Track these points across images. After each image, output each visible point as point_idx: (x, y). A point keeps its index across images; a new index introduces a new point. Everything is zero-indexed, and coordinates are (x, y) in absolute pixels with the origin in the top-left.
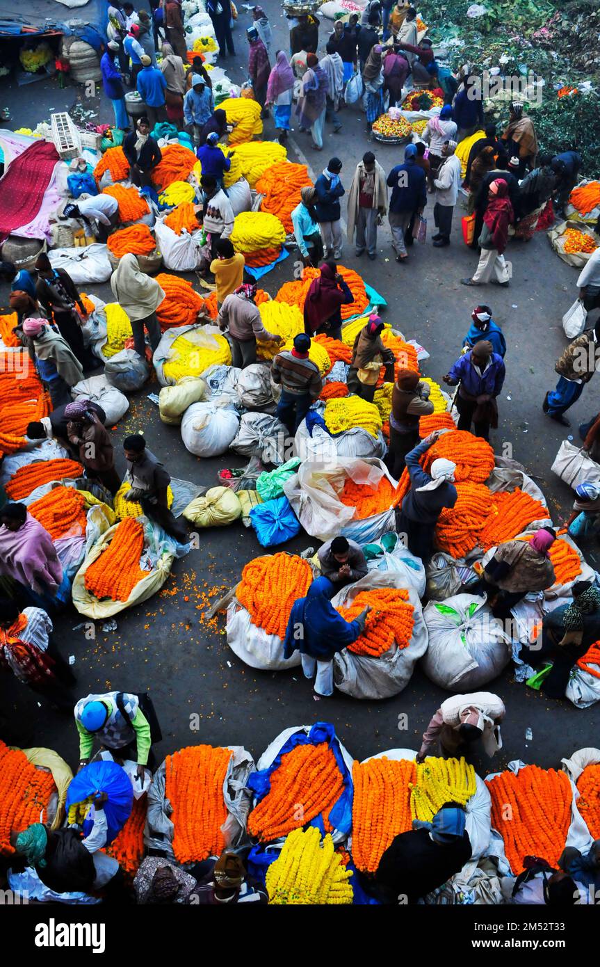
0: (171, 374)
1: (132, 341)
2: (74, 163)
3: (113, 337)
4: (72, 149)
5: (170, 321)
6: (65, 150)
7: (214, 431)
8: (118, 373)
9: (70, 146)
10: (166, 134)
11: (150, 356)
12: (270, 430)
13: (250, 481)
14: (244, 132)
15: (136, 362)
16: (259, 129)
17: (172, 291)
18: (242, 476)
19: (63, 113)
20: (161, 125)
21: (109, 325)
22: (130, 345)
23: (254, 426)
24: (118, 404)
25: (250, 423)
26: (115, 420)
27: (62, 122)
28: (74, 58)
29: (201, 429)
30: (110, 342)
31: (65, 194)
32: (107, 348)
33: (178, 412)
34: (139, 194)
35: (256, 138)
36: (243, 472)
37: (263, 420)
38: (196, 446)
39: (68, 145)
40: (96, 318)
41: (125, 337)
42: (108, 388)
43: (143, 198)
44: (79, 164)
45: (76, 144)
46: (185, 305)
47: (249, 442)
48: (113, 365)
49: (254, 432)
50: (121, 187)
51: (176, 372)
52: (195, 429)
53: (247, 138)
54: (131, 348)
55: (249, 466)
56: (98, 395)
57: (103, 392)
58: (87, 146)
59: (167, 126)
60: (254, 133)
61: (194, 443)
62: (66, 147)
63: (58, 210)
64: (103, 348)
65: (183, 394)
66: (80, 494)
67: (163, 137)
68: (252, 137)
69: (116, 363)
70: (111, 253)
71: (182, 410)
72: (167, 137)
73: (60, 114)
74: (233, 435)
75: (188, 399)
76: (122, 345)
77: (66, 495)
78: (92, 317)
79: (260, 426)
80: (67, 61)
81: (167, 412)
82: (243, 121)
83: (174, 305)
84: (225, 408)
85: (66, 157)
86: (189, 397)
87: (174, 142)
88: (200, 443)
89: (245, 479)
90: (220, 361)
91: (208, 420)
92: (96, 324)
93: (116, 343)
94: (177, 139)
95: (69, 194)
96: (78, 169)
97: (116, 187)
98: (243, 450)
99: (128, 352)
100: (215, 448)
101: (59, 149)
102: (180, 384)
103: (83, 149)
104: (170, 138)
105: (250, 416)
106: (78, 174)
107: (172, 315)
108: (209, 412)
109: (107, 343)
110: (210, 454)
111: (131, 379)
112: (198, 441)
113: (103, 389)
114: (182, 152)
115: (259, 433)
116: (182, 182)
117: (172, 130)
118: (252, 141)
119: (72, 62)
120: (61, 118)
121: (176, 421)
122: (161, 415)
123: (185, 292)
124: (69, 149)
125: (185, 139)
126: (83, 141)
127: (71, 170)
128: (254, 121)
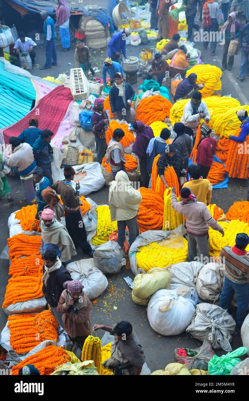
0: (143, 264)
1: (115, 235)
2: (83, 103)
3: (100, 231)
4: (83, 93)
5: (145, 223)
6: (78, 94)
7: (175, 314)
8: (103, 259)
9: (82, 92)
10: (151, 88)
11: (127, 248)
12: (221, 319)
13: (202, 362)
14: (208, 89)
15: (118, 252)
16: (219, 88)
17: (149, 200)
18: (196, 356)
19: (79, 69)
20: (148, 81)
21: (99, 221)
22: (113, 238)
23: (208, 315)
24: (101, 283)
25: (205, 312)
26: (96, 296)
27: (77, 75)
28: (88, 31)
29: (166, 311)
30: (98, 234)
31: (75, 124)
32: (95, 238)
33: (147, 295)
34: (129, 128)
35: (215, 94)
36: (196, 353)
37: (215, 310)
38: (159, 325)
39: (80, 90)
40: (90, 216)
41: (110, 232)
42: (95, 269)
43: (131, 131)
44: (87, 104)
45: (86, 90)
46: (158, 212)
47: (203, 328)
48: (101, 252)
49: (208, 320)
50: (116, 122)
51: (147, 263)
52: (160, 310)
53: (209, 93)
54: (114, 240)
55: (202, 348)
56: (86, 274)
57: (90, 272)
58: (93, 92)
59: (153, 82)
60: (215, 89)
61: (158, 322)
62: (79, 92)
63: (70, 135)
64: (93, 238)
65: (153, 281)
66: (66, 354)
67: (150, 89)
68: (213, 92)
69: (103, 251)
70: (104, 169)
71: (151, 293)
72: (152, 90)
73: (77, 69)
74: (190, 319)
75: (156, 285)
76: (107, 238)
77: (57, 353)
78: (88, 214)
79: (212, 315)
80: (83, 32)
81: (138, 294)
82: (208, 81)
83: (150, 211)
84: (185, 296)
85: (78, 99)
86: (157, 283)
87: (156, 93)
88: (163, 323)
89: (198, 359)
90: (182, 258)
91: (171, 305)
92: (90, 220)
93: (103, 235)
94: (159, 91)
95: (78, 125)
96: (86, 107)
97: (113, 122)
98: (198, 334)
99: (112, 243)
100: (174, 329)
101: (74, 93)
102: (151, 273)
103: (90, 94)
104: (154, 91)
105: (204, 306)
106: (85, 111)
107: (147, 219)
108: (172, 298)
109: (96, 235)
110: (169, 333)
111: (112, 264)
112: (161, 321)
113: (90, 270)
114: (163, 101)
115: (212, 321)
116: (161, 122)
117: (156, 85)
118: (212, 95)
119: (86, 33)
120: (77, 72)
121: (144, 303)
122: (133, 296)
123: (159, 203)
124: (81, 93)
125: (164, 92)
126: (91, 89)
127: (81, 108)
128: (216, 81)
